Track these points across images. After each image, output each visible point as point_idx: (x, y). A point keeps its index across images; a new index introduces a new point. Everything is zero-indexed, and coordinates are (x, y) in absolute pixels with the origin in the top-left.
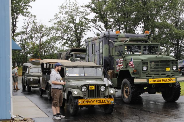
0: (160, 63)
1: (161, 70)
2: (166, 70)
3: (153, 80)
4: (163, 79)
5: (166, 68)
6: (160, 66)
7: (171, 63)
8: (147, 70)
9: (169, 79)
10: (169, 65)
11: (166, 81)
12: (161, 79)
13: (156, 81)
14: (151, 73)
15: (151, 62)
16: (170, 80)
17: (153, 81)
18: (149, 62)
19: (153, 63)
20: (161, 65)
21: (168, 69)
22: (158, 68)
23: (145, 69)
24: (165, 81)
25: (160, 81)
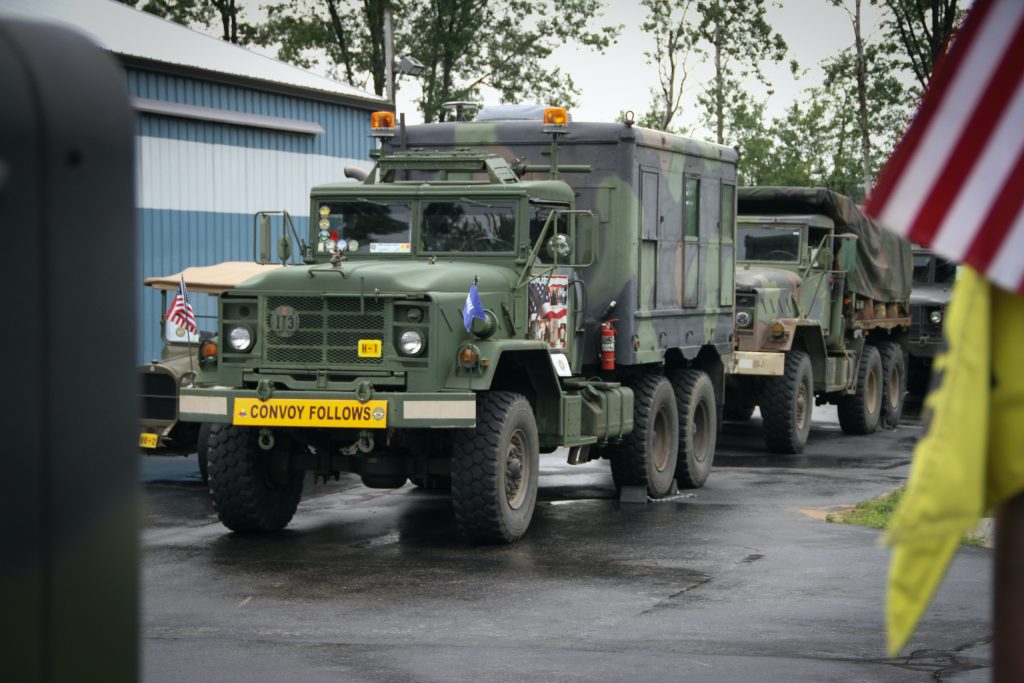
0: (325, 313)
1: (330, 353)
2: (361, 354)
3: (260, 404)
4: (318, 403)
5: (361, 342)
6: (325, 330)
7: (388, 312)
8: (251, 349)
9: (354, 404)
10: (379, 322)
11: (332, 414)
12: (307, 403)
13: (273, 412)
15: (275, 302)
16: (356, 414)
17: (256, 411)
18: (262, 304)
19: (285, 310)
20: (333, 322)
21: (370, 348)
22: (317, 339)
23: (241, 342)
24: (324, 413)
25: (300, 412)
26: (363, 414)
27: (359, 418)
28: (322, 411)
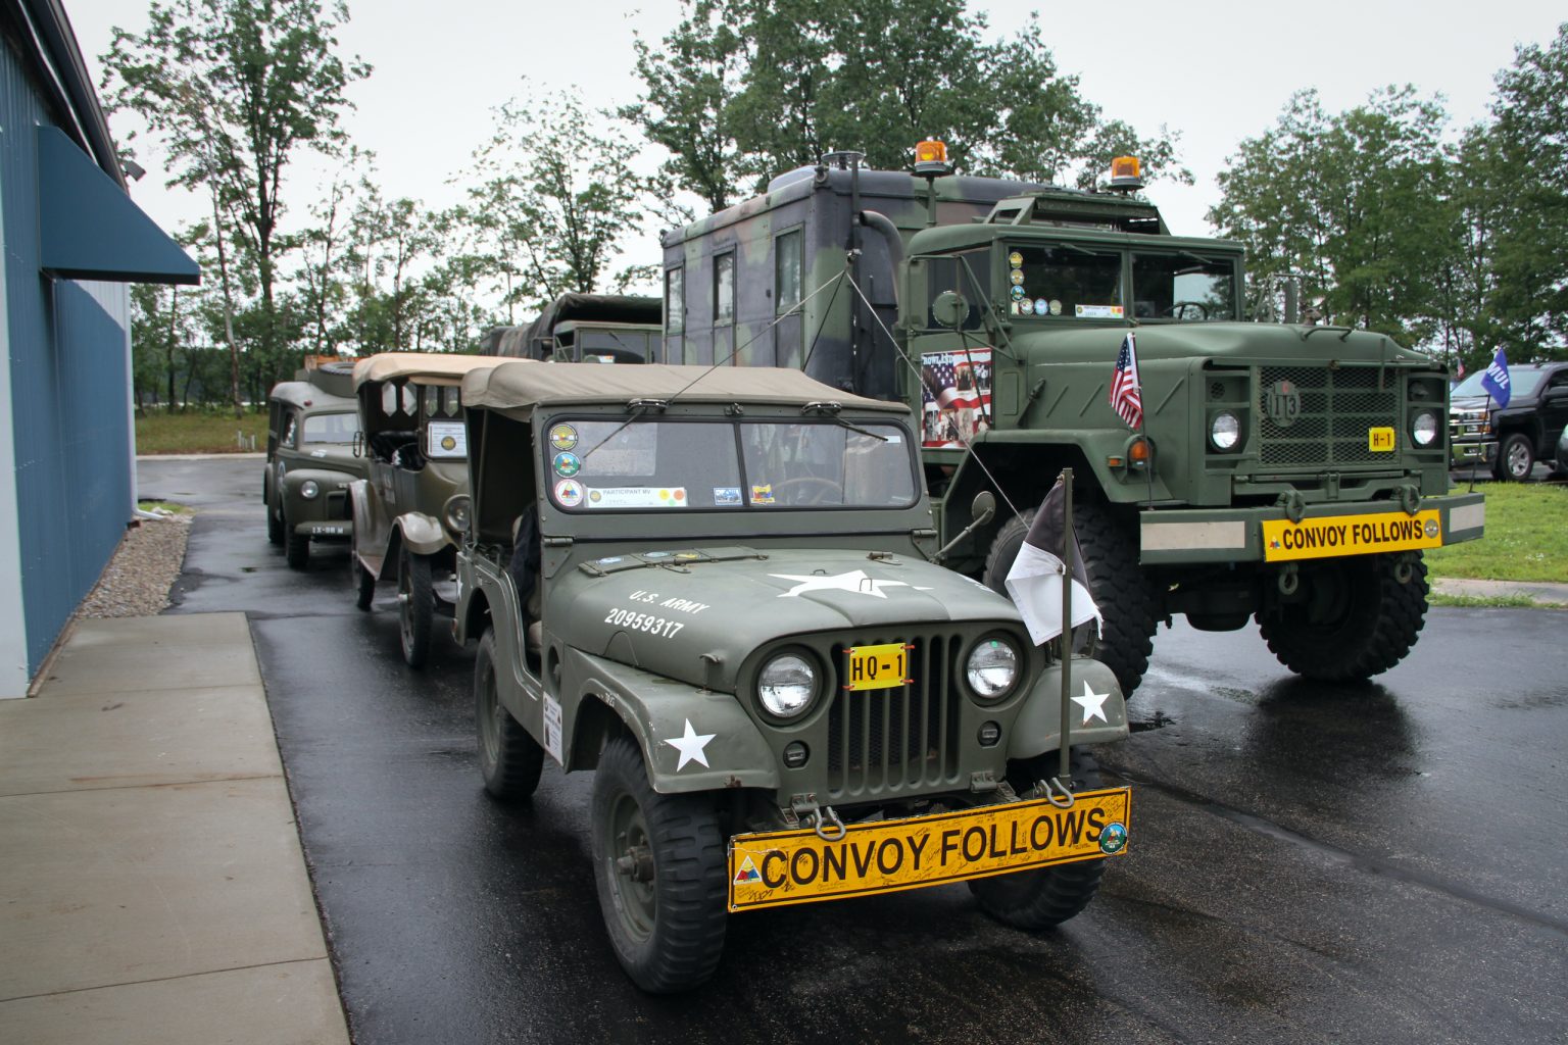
0: (1329, 390)
1: (1337, 447)
2: (1373, 448)
3: (1293, 528)
4: (1361, 520)
5: (1373, 431)
6: (1330, 415)
7: (1401, 388)
8: (1239, 446)
9: (1401, 517)
10: (1388, 401)
11: (1379, 535)
12: (1348, 521)
13: (1310, 538)
14: (1273, 468)
15: (1271, 375)
16: (1405, 531)
17: (1290, 539)
18: (1256, 378)
19: (1285, 387)
20: (1341, 403)
21: (1382, 439)
22: (1318, 428)
23: (1225, 438)
24: (1368, 533)
25: (1342, 534)
26: (1414, 531)
27: (1410, 537)
28: (1366, 530)
